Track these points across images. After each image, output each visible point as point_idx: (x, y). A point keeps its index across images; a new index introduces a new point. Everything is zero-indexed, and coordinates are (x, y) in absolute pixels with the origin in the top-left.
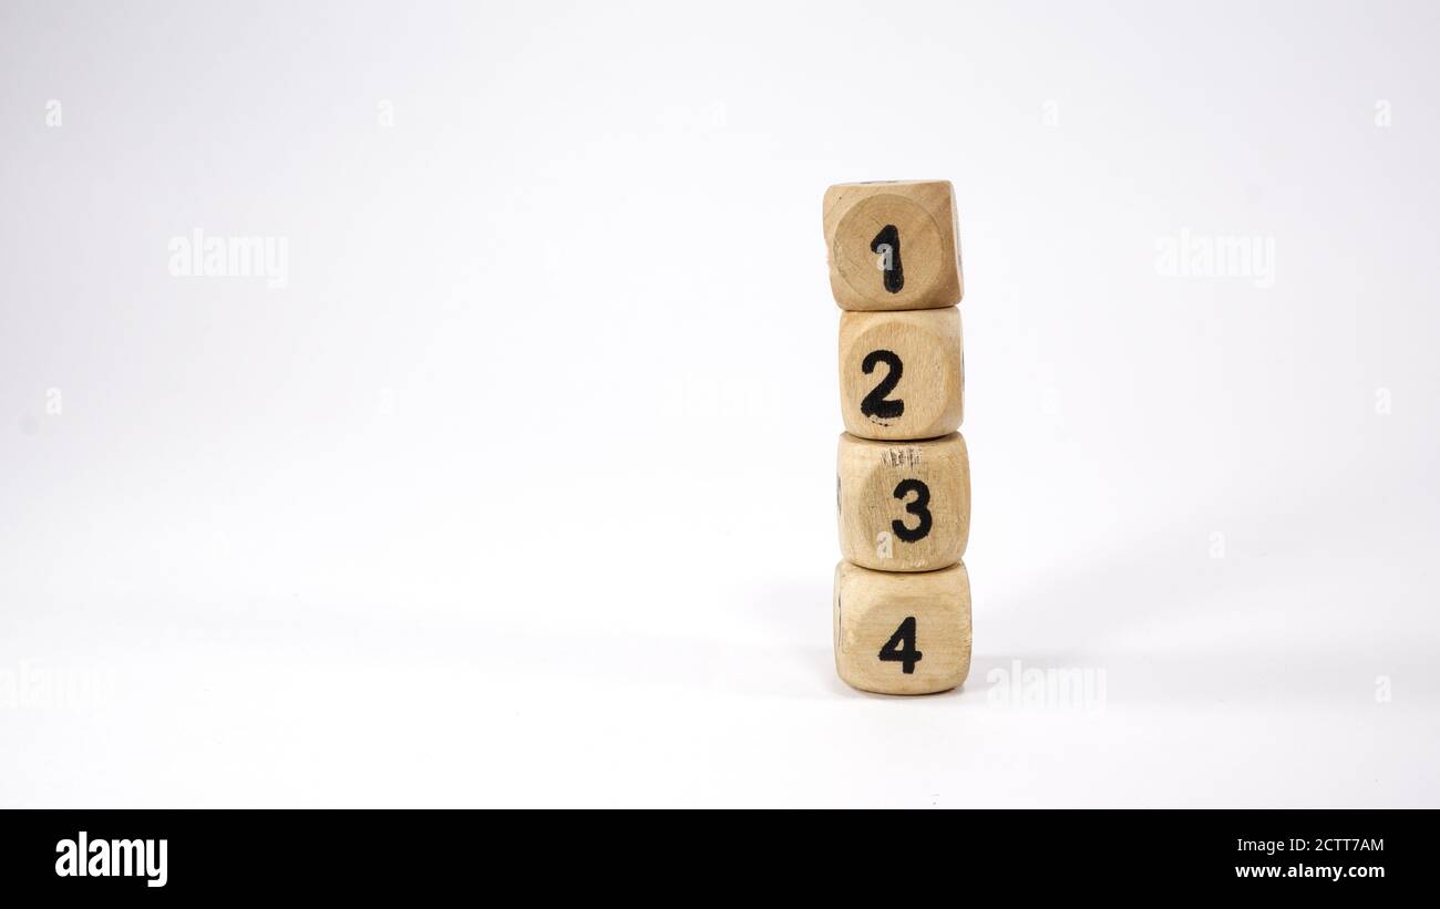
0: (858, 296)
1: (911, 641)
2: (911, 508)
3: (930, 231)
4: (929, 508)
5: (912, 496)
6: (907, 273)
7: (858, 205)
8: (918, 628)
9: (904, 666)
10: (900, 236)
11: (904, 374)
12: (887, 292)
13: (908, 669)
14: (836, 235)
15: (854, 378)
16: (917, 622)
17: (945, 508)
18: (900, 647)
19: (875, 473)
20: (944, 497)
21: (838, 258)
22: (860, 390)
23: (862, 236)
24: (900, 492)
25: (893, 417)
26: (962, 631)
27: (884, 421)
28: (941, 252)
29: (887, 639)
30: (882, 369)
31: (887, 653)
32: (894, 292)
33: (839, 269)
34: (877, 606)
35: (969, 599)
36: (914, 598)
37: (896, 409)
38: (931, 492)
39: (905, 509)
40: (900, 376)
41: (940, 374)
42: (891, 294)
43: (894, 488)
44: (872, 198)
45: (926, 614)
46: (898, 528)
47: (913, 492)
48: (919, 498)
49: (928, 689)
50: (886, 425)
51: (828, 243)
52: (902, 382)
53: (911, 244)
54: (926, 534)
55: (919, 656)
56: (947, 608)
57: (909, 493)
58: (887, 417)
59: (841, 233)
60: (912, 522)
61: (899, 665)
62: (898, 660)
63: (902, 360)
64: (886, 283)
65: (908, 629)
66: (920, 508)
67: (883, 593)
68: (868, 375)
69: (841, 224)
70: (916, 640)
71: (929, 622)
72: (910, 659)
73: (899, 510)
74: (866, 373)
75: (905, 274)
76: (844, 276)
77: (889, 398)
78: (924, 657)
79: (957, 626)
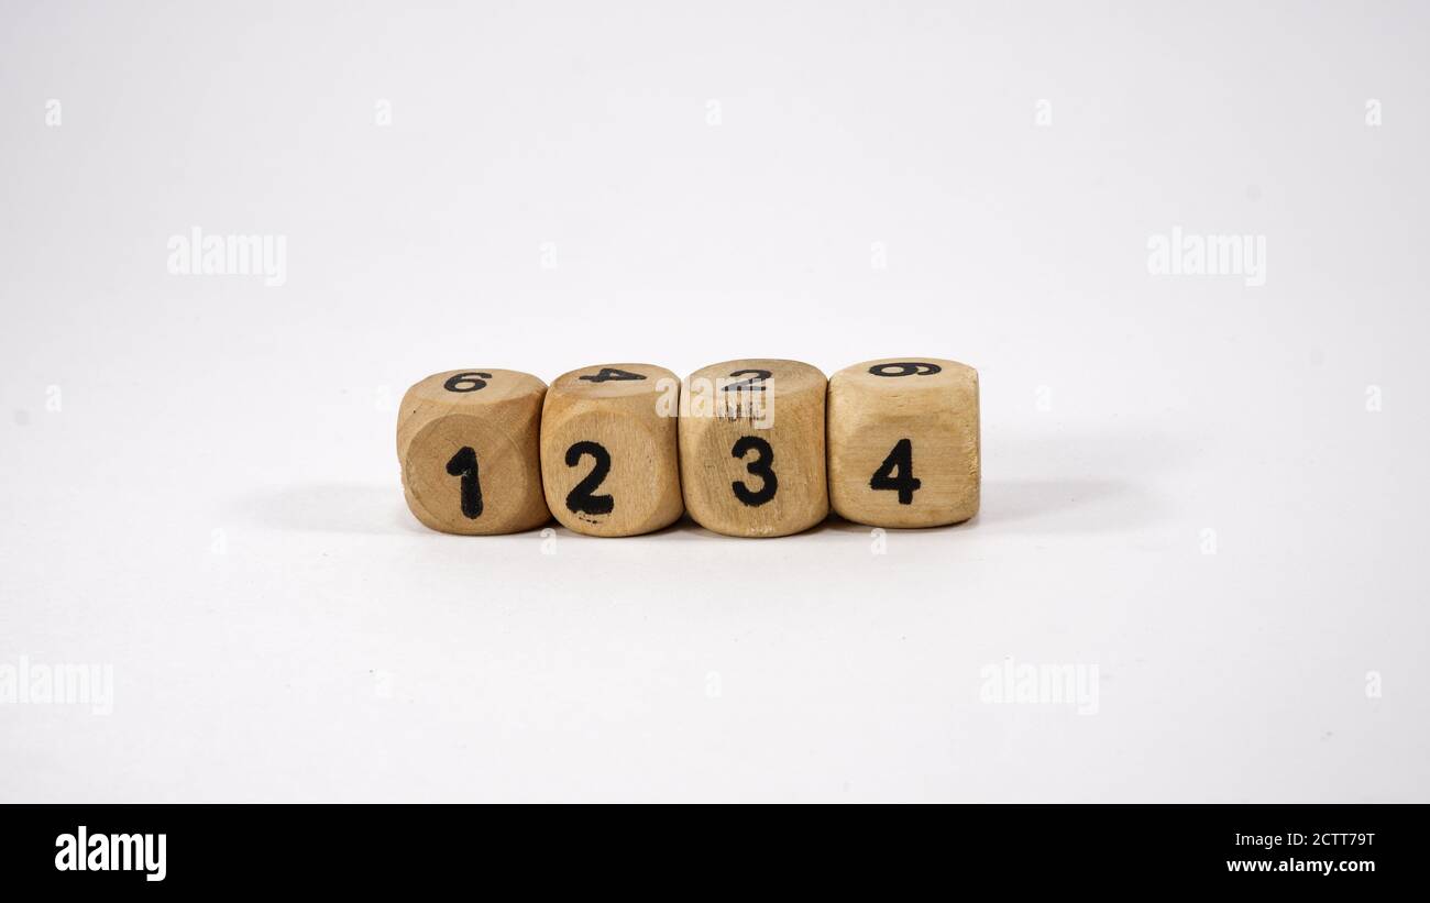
0: (433, 519)
1: (906, 466)
2: (752, 468)
3: (510, 457)
4: (773, 468)
5: (753, 455)
6: (487, 498)
7: (432, 423)
8: (915, 451)
9: (901, 497)
10: (478, 458)
11: (612, 468)
12: (464, 517)
13: (906, 499)
14: (409, 454)
15: (558, 472)
16: (912, 445)
17: (791, 469)
18: (894, 473)
19: (710, 430)
20: (789, 456)
21: (411, 478)
22: (565, 484)
23: (436, 457)
24: (740, 449)
25: (601, 513)
26: (966, 455)
27: (592, 517)
28: (522, 479)
29: (879, 464)
30: (588, 463)
31: (880, 481)
32: (473, 517)
33: (412, 489)
34: (865, 427)
35: (976, 417)
36: (908, 418)
37: (605, 505)
38: (774, 451)
39: (746, 470)
40: (608, 470)
41: (651, 469)
42: (470, 520)
43: (732, 447)
44: (446, 417)
45: (924, 437)
46: (739, 489)
47: (754, 450)
48: (761, 458)
49: (929, 520)
50: (595, 522)
51: (401, 462)
52: (610, 476)
53: (490, 469)
54: (772, 498)
55: (917, 484)
56: (946, 428)
57: (749, 451)
58: (595, 513)
59: (414, 450)
60: (755, 484)
61: (893, 495)
62: (894, 488)
63: (610, 453)
64: (463, 508)
65: (902, 453)
66: (763, 467)
67: (872, 411)
68: (572, 468)
69: (414, 442)
70: (913, 465)
71: (926, 445)
72: (906, 487)
73: (738, 470)
74: (570, 466)
75: (484, 499)
76: (418, 498)
77: (596, 493)
78: (922, 486)
79: (960, 449)
